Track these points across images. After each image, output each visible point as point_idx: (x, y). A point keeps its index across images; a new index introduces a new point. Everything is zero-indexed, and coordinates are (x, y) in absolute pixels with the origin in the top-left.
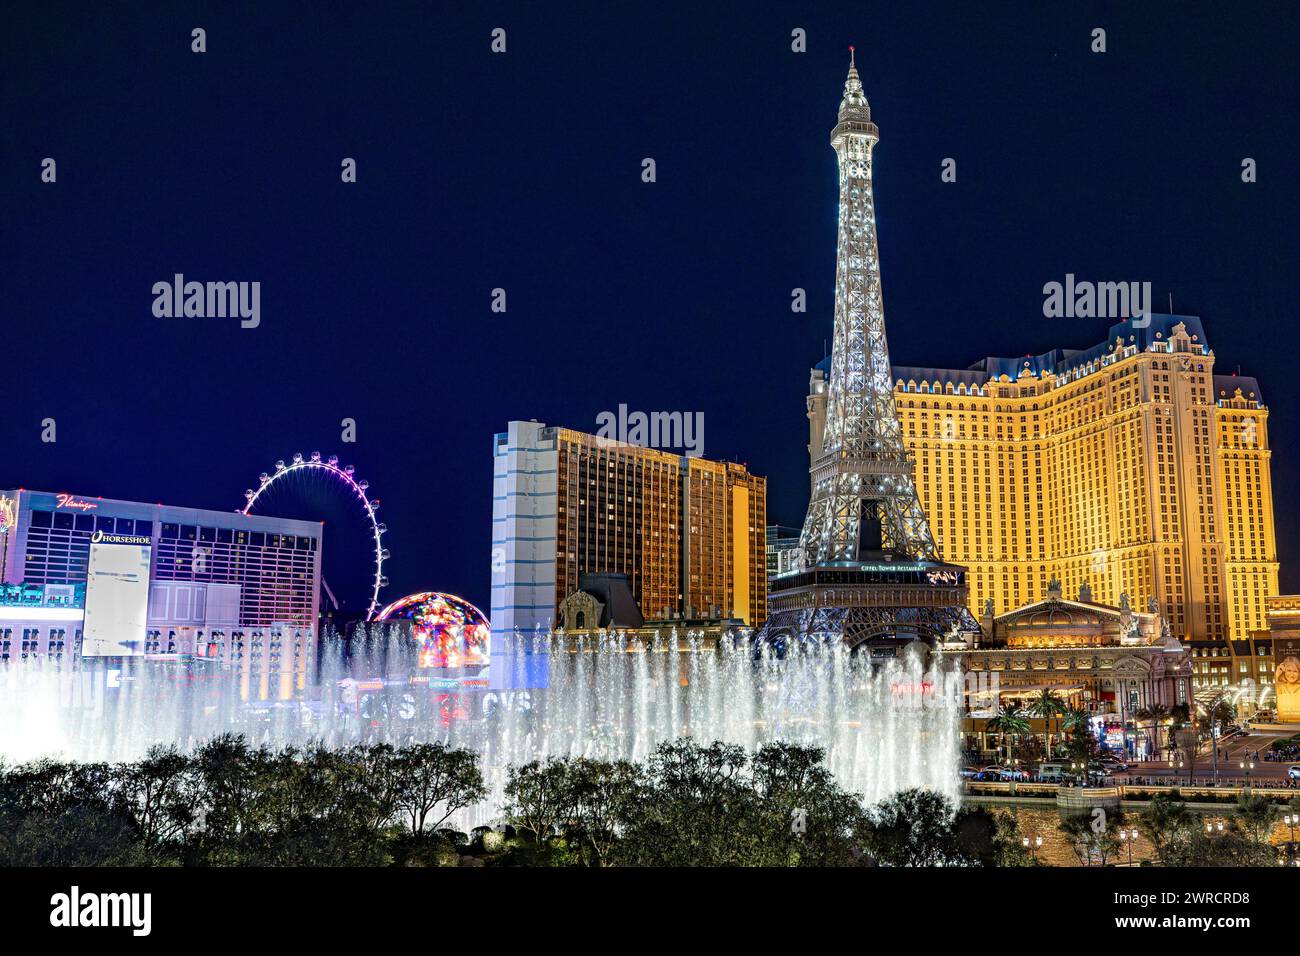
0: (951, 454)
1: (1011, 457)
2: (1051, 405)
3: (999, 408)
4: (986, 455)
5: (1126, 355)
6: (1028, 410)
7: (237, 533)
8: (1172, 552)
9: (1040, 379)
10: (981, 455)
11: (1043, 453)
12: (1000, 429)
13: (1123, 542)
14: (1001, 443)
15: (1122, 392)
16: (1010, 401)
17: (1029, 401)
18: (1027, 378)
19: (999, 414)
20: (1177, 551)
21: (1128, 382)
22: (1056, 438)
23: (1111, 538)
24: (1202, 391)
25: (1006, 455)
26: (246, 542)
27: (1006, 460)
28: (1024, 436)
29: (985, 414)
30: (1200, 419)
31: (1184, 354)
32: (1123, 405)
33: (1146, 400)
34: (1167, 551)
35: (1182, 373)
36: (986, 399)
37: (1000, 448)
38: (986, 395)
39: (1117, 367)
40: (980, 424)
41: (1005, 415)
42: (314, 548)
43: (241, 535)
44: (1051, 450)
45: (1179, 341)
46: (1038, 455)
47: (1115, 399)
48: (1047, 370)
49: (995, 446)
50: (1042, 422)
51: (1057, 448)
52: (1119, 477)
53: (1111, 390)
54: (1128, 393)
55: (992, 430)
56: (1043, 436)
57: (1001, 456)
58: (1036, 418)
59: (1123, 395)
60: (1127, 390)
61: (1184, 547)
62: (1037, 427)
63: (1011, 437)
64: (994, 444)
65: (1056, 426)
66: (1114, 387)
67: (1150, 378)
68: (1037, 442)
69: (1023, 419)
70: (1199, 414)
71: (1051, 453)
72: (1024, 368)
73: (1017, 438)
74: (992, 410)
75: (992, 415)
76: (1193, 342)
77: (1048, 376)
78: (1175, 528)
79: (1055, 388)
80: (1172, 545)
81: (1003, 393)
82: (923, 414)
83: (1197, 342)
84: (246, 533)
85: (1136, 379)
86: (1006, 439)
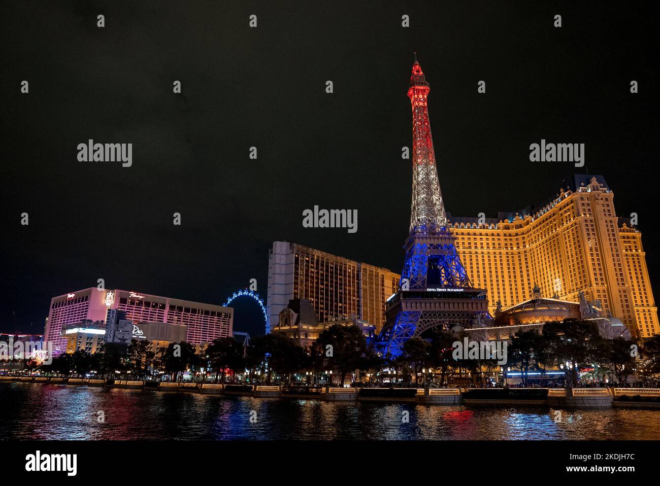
0: (483, 256)
1: (513, 257)
2: (530, 230)
3: (505, 235)
4: (501, 257)
5: (566, 196)
6: (520, 235)
7: (199, 310)
8: (601, 292)
9: (524, 220)
10: (498, 256)
11: (528, 254)
12: (506, 244)
13: (573, 290)
14: (507, 251)
15: (566, 215)
16: (510, 231)
17: (520, 230)
18: (518, 220)
19: (505, 238)
20: (604, 291)
21: (568, 209)
22: (534, 245)
23: (567, 288)
24: (609, 211)
25: (510, 256)
26: (202, 314)
27: (510, 259)
28: (518, 247)
29: (499, 237)
30: (609, 224)
31: (597, 192)
32: (567, 221)
33: (579, 215)
34: (598, 291)
35: (597, 201)
36: (499, 230)
37: (507, 253)
38: (498, 228)
39: (562, 203)
40: (497, 243)
41: (508, 238)
42: (230, 317)
43: (200, 311)
44: (532, 252)
45: (593, 186)
46: (526, 255)
47: (562, 219)
48: (527, 215)
49: (505, 252)
50: (527, 240)
51: (535, 250)
52: (568, 257)
53: (560, 215)
54: (569, 215)
55: (503, 245)
56: (527, 246)
57: (508, 257)
58: (523, 238)
59: (566, 217)
60: (569, 213)
61: (608, 289)
62: (524, 243)
63: (512, 248)
64: (504, 251)
65: (534, 240)
66: (561, 214)
67: (580, 205)
68: (525, 249)
69: (517, 239)
70: (608, 222)
71: (532, 253)
72: (516, 216)
73: (515, 249)
74: (502, 235)
75: (502, 238)
76: (601, 187)
77: (528, 217)
78: (602, 279)
79: (532, 222)
80: (601, 288)
81: (507, 228)
82: (468, 238)
83: (604, 187)
84: (202, 311)
85: (573, 207)
86: (509, 249)
